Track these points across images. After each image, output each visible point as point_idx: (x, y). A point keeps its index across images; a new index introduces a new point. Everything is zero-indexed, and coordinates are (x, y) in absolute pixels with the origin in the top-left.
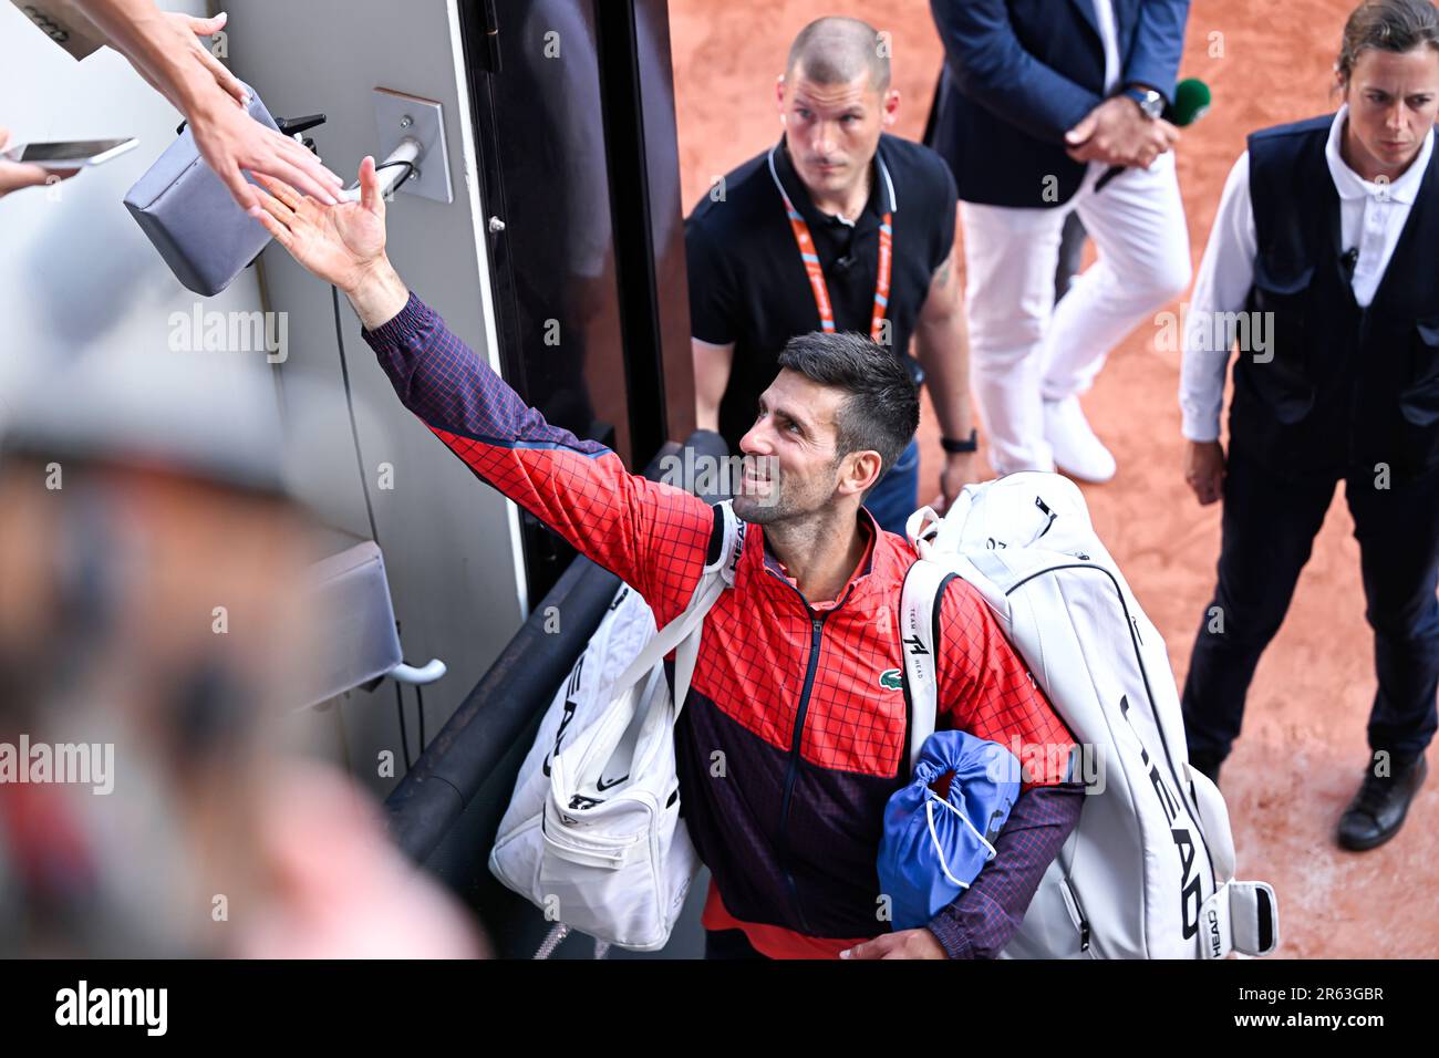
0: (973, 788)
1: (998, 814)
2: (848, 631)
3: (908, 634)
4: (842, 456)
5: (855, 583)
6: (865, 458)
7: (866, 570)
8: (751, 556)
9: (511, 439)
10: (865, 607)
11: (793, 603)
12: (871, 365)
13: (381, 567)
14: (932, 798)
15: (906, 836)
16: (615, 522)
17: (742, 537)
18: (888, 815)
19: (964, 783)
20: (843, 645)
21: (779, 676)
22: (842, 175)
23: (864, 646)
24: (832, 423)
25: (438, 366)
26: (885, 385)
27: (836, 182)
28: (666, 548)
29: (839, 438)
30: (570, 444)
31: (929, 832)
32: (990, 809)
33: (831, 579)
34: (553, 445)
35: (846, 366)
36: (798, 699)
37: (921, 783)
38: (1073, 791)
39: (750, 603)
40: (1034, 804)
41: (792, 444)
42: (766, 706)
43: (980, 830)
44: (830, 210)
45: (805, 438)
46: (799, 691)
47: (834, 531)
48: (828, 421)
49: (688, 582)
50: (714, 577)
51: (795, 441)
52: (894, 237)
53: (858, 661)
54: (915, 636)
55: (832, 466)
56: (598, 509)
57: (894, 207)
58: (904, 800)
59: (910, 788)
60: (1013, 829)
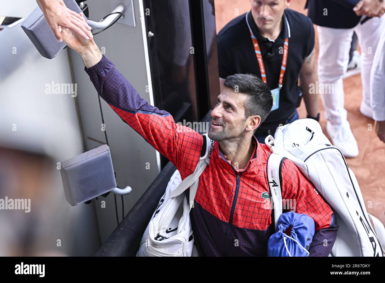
0: (300, 231)
1: (308, 239)
2: (249, 179)
3: (270, 180)
4: (247, 117)
5: (251, 161)
6: (255, 118)
7: (255, 156)
8: (215, 153)
9: (135, 111)
10: (255, 170)
11: (230, 170)
12: (256, 85)
13: (109, 153)
14: (285, 236)
15: (277, 250)
16: (170, 141)
17: (212, 146)
18: (270, 243)
19: (296, 230)
20: (248, 184)
21: (225, 196)
22: (270, 24)
23: (255, 184)
24: (243, 106)
25: (112, 83)
26: (261, 92)
27: (268, 26)
28: (187, 150)
29: (246, 111)
30: (157, 112)
31: (285, 248)
32: (306, 238)
33: (243, 161)
34: (150, 112)
35: (248, 86)
36: (232, 204)
37: (281, 231)
38: (334, 229)
39: (215, 169)
40: (321, 235)
41: (230, 114)
42: (220, 206)
43: (304, 246)
44: (266, 36)
45: (234, 111)
46: (232, 201)
47: (244, 144)
48: (242, 105)
49: (195, 163)
50: (204, 161)
51: (230, 112)
52: (289, 47)
53: (253, 189)
54: (273, 180)
55: (244, 121)
56: (165, 136)
57: (290, 36)
58: (275, 238)
59: (277, 233)
60: (315, 245)
